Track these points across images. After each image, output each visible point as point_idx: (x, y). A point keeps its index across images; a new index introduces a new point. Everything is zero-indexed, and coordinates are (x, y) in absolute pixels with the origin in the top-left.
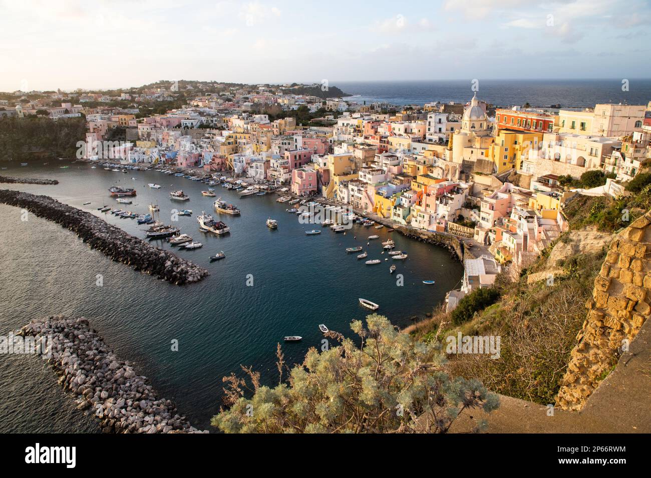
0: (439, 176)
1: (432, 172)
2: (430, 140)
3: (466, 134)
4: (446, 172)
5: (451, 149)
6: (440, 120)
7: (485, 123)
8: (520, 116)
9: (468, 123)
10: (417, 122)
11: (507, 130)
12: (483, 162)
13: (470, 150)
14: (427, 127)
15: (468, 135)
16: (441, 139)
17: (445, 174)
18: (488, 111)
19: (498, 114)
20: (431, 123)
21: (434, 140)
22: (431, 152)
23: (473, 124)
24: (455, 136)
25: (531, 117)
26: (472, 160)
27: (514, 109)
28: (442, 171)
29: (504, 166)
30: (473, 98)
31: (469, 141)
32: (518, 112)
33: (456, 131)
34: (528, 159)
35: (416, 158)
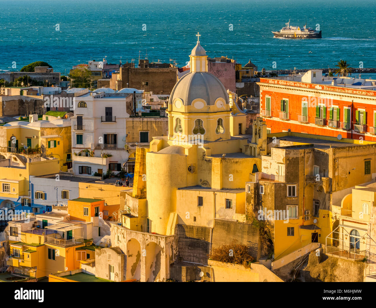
0: (113, 275)
1: (93, 264)
2: (85, 169)
3: (179, 151)
4: (130, 262)
5: (142, 195)
6: (109, 112)
7: (231, 118)
8: (323, 96)
9: (183, 119)
10: (44, 118)
11: (289, 136)
12: (232, 226)
13: (195, 194)
14: (74, 133)
15: (187, 153)
16: (114, 166)
17: (129, 267)
18: (241, 85)
19: (265, 92)
20: (85, 122)
21: (94, 170)
22: (88, 206)
23: (199, 122)
24: (150, 157)
25: (350, 100)
26: (202, 222)
27: (307, 77)
28: (119, 258)
29: (291, 237)
30: (193, 52)
31: (190, 169)
32: (318, 87)
33: (155, 141)
34: (350, 215)
35: (45, 224)
